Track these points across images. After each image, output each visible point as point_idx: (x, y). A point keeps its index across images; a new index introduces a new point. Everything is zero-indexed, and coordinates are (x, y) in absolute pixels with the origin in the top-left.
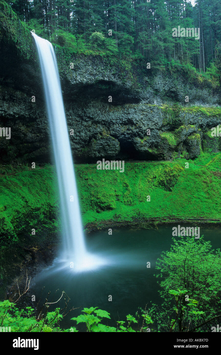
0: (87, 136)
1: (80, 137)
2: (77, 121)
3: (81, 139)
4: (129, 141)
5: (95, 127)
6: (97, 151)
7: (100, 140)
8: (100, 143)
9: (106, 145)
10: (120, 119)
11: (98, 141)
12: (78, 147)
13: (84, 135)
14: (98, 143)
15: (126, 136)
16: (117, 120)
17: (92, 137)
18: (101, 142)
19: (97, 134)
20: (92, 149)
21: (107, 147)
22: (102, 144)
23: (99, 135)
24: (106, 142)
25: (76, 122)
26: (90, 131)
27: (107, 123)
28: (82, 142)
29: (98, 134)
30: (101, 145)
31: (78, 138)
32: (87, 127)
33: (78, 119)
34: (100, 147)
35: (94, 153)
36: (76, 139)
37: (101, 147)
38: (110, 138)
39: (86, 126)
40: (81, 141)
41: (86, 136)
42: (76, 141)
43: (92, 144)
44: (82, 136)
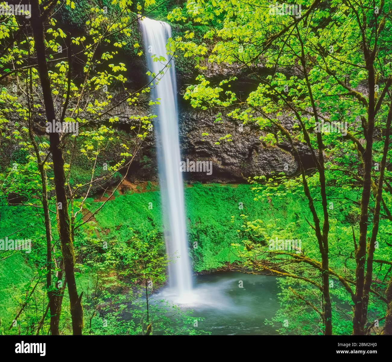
0: (245, 147)
1: (236, 148)
2: (228, 126)
3: (237, 151)
4: (308, 155)
5: (255, 134)
6: (261, 168)
7: (263, 153)
8: (263, 157)
9: (273, 160)
10: (291, 122)
11: (261, 154)
12: (235, 161)
13: (240, 146)
14: (261, 157)
15: (303, 147)
16: (287, 123)
17: (253, 148)
18: (265, 156)
19: (258, 144)
20: (253, 165)
21: (275, 162)
22: (266, 159)
23: (262, 145)
24: (272, 156)
25: (229, 128)
26: (248, 140)
27: (272, 129)
28: (240, 155)
29: (260, 144)
30: (264, 160)
31: (233, 149)
32: (243, 135)
33: (230, 124)
34: (264, 163)
35: (257, 171)
36: (231, 151)
37: (266, 163)
38: (277, 150)
39: (242, 133)
40: (237, 154)
41: (243, 146)
42: (231, 153)
43: (252, 159)
44: (238, 147)
